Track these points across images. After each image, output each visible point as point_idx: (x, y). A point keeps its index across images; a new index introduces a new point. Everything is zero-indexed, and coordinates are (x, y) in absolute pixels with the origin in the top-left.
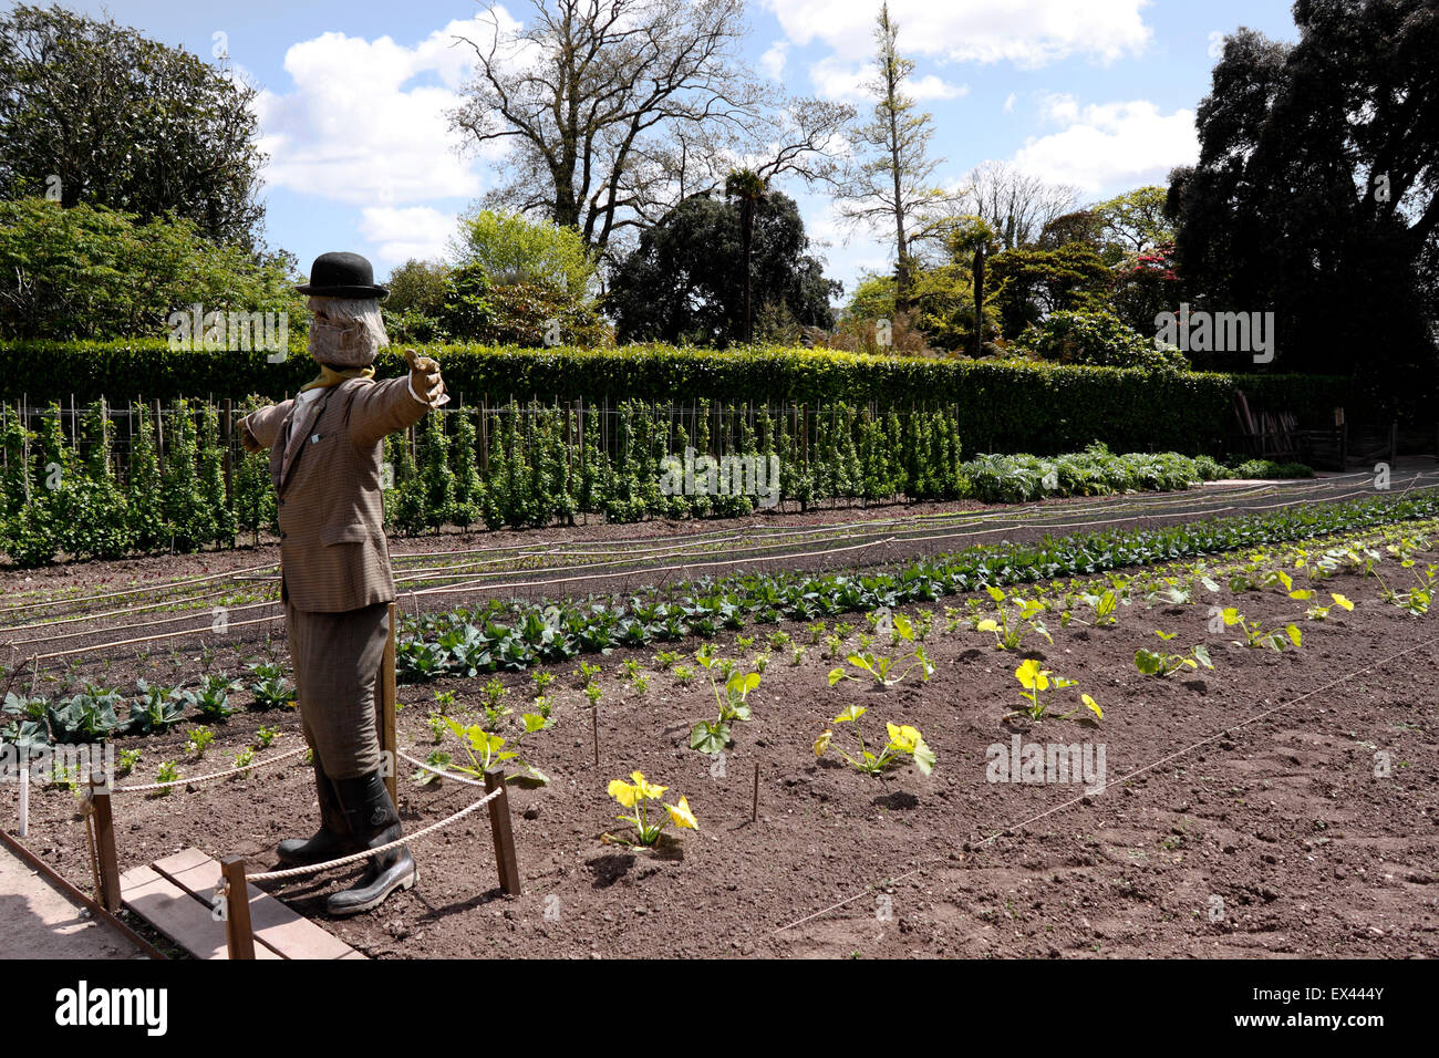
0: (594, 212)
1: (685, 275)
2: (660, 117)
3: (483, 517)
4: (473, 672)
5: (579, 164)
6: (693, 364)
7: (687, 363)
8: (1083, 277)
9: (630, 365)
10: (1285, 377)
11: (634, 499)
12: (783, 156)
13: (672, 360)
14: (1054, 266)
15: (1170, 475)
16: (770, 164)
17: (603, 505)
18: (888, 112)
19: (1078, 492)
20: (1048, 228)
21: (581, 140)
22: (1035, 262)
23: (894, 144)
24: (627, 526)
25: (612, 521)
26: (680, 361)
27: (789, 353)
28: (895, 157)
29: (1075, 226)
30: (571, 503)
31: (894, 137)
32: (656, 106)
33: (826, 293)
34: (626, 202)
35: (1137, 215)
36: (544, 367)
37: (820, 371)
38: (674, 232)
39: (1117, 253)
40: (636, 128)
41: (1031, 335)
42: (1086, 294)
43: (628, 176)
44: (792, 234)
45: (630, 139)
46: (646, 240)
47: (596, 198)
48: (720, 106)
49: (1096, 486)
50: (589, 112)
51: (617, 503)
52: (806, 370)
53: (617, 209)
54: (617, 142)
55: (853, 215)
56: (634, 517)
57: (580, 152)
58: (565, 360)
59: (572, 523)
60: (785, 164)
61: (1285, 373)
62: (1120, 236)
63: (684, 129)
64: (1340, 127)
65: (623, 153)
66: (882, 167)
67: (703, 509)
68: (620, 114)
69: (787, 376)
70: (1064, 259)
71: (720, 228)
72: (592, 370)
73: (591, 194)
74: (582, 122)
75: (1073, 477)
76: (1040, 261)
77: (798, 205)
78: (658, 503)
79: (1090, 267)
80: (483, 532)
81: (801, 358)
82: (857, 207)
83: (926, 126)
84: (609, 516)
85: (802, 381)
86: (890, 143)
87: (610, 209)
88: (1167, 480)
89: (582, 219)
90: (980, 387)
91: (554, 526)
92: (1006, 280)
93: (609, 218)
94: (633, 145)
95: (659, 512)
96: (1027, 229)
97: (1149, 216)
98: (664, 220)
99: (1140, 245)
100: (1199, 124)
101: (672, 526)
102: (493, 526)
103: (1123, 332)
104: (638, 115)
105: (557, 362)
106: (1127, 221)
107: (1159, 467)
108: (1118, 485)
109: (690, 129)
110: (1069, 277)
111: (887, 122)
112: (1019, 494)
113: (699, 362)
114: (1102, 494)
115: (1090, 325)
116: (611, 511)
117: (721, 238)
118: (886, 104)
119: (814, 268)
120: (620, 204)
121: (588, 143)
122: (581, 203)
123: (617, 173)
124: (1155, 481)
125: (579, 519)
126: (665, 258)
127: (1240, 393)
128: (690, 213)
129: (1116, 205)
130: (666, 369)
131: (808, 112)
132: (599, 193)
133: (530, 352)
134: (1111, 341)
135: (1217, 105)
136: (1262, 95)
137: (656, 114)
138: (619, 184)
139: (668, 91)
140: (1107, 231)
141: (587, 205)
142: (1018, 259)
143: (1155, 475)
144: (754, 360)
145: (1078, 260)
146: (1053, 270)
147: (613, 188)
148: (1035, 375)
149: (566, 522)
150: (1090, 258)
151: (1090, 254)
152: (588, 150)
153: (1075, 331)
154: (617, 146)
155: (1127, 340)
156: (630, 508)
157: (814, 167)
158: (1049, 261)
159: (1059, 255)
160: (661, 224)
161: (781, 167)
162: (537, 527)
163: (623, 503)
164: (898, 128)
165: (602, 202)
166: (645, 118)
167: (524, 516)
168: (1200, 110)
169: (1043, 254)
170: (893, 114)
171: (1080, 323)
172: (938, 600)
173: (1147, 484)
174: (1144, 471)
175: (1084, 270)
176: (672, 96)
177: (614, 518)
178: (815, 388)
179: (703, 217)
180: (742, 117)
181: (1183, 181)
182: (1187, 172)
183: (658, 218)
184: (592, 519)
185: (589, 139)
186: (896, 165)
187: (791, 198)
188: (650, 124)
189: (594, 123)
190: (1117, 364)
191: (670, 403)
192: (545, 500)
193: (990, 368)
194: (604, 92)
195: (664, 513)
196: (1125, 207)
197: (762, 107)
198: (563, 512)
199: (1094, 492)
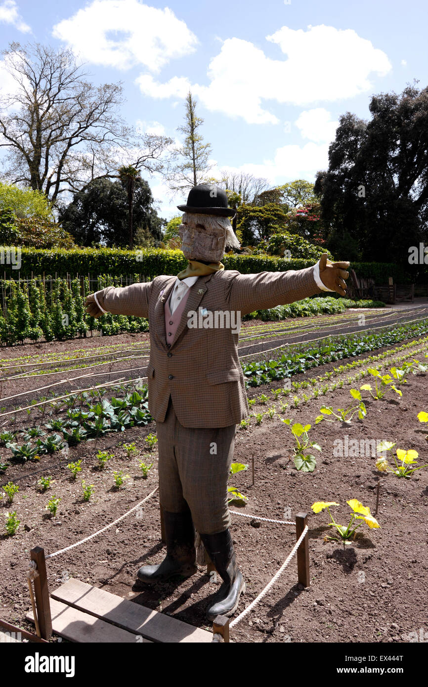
0: (50, 184)
1: (94, 215)
2: (81, 140)
3: (44, 335)
4: (123, 429)
5: (43, 161)
6: (121, 257)
7: (118, 257)
8: (275, 219)
9: (91, 257)
10: (370, 264)
11: (114, 323)
12: (140, 160)
13: (111, 255)
14: (263, 213)
15: (335, 307)
16: (134, 164)
17: (100, 327)
18: (191, 142)
19: (299, 315)
20: (256, 197)
21: (44, 149)
22: (254, 211)
23: (194, 157)
24: (112, 337)
25: (104, 335)
26: (114, 255)
27: (164, 252)
28: (194, 163)
29: (270, 196)
30: (86, 326)
31: (194, 153)
32: (79, 135)
33: (160, 224)
34: (65, 180)
35: (294, 192)
36: (49, 258)
37: (178, 260)
38: (90, 195)
39: (286, 208)
40: (70, 145)
41: (264, 244)
42: (277, 226)
43: (65, 167)
44: (146, 197)
45: (67, 150)
46: (76, 198)
47: (50, 178)
48: (110, 136)
49: (307, 312)
50: (47, 136)
51: (107, 325)
52: (172, 260)
53: (61, 183)
54: (61, 151)
55: (174, 188)
56: (114, 333)
57: (43, 155)
58: (59, 255)
59: (85, 337)
60: (140, 164)
61: (370, 262)
62: (287, 201)
63: (94, 146)
64: (386, 158)
65: (64, 157)
66: (187, 166)
67: (145, 327)
68: (61, 138)
69: (164, 262)
70: (267, 210)
71: (112, 193)
72: (72, 259)
73: (48, 175)
74: (43, 141)
75: (297, 309)
76: (257, 211)
77: (149, 184)
78: (125, 325)
79: (278, 214)
80: (44, 342)
81: (170, 254)
82: (177, 185)
83: (208, 149)
84: (103, 332)
85: (170, 265)
86: (192, 155)
87: (57, 183)
88: (333, 309)
89: (44, 188)
90: (248, 268)
91: (77, 338)
92: (244, 218)
93: (57, 188)
94: (69, 153)
95: (126, 329)
96: (247, 197)
97: (299, 193)
98: (85, 188)
99: (295, 205)
100: (330, 153)
101: (133, 336)
102: (49, 339)
103: (305, 243)
104: (71, 139)
105: (55, 256)
106: (290, 194)
107: (330, 303)
108: (314, 312)
109: (96, 146)
110: (269, 218)
111: (190, 146)
112: (277, 317)
113: (123, 256)
114: (309, 316)
115: (291, 240)
116: (104, 330)
117: (113, 198)
118: (191, 138)
119: (154, 213)
120: (62, 181)
121: (47, 151)
122: (43, 179)
123: (60, 166)
124: (329, 310)
125: (89, 334)
126: (85, 206)
127: (353, 270)
128: (98, 186)
129: (285, 187)
130: (108, 259)
131: (151, 140)
132: (52, 175)
133: (41, 251)
134: (301, 247)
135: (338, 145)
136: (356, 141)
137: (79, 138)
138: (61, 172)
139: (86, 128)
140: (282, 199)
141: (46, 180)
142: (247, 210)
143: (328, 307)
144: (149, 255)
145: (273, 211)
146: (262, 215)
147: (59, 173)
148: (271, 262)
149: (83, 336)
150: (278, 210)
151: (278, 208)
152: (47, 154)
153: (285, 243)
154: (61, 153)
155: (308, 247)
156: (113, 328)
157: (153, 166)
158: (260, 211)
159: (265, 208)
160: (83, 191)
161: (138, 166)
162: (71, 339)
163: (109, 326)
164: (195, 149)
165: (54, 179)
166: (74, 141)
167: (64, 333)
168: (330, 147)
169: (258, 208)
170: (193, 143)
171: (286, 239)
172: (305, 372)
173: (325, 311)
174: (324, 305)
175: (275, 215)
176: (87, 131)
177: (105, 333)
178: (177, 268)
179: (104, 188)
180: (120, 142)
181: (322, 177)
182: (324, 174)
183: (81, 188)
184: (95, 333)
185: (48, 149)
186: (195, 166)
187: (145, 180)
188: (77, 143)
189: (51, 142)
190: (304, 257)
191: (122, 276)
192: (74, 325)
193: (252, 259)
194: (54, 127)
195: (127, 330)
196: (289, 188)
197: (129, 137)
198: (82, 331)
199: (306, 315)
